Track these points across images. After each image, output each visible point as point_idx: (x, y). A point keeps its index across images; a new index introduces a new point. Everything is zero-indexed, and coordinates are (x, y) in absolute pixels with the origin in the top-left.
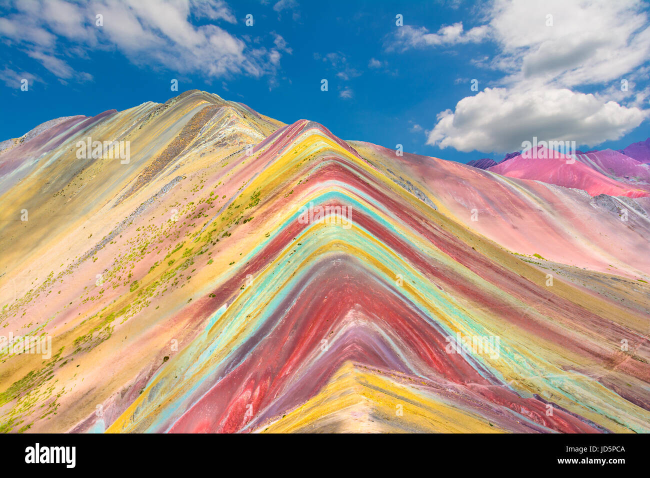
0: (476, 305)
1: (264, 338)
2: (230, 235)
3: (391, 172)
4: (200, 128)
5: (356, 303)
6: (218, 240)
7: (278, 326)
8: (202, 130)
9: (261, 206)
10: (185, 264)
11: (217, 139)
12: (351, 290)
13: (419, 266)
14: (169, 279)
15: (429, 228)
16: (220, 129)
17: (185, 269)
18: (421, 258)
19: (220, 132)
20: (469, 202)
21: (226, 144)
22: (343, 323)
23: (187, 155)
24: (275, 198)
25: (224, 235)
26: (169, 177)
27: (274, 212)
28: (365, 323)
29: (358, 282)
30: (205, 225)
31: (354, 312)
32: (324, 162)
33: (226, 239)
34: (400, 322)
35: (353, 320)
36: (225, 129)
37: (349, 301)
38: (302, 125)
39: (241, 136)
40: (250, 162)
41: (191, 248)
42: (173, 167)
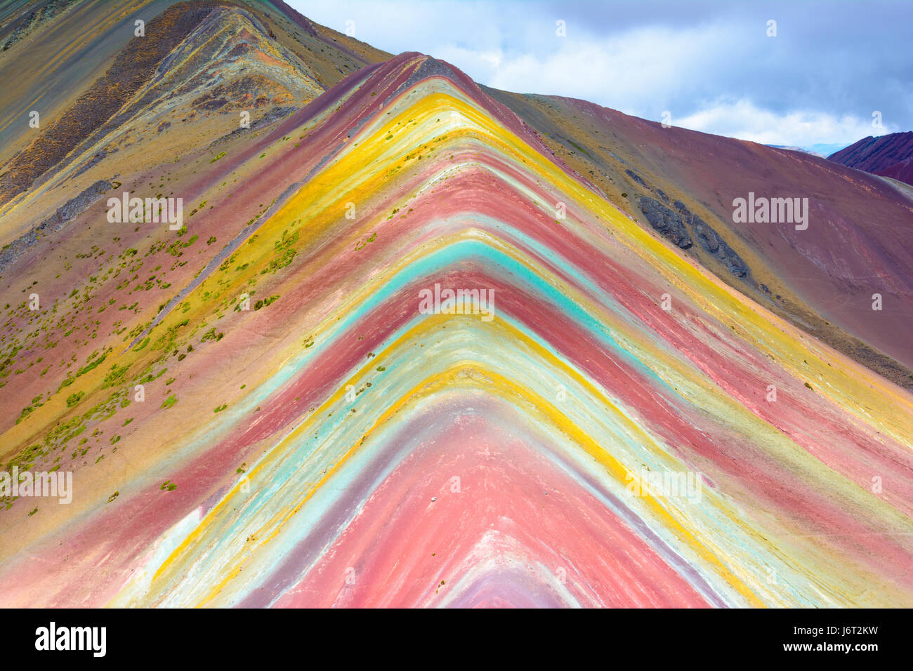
0: (797, 527)
1: (285, 592)
2: (221, 336)
3: (636, 178)
4: (159, 60)
5: (503, 515)
6: (190, 349)
7: (319, 566)
8: (164, 63)
9: (299, 268)
10: (108, 406)
11: (202, 90)
12: (492, 485)
13: (661, 429)
14: (66, 440)
15: (699, 334)
16: (210, 63)
17: (108, 416)
18: (670, 408)
19: (210, 72)
20: (834, 257)
21: (223, 102)
22: (469, 561)
23: (126, 127)
24: (334, 249)
25: (206, 337)
26: (79, 180)
27: (328, 286)
28: (521, 564)
29: (510, 465)
30: (161, 308)
31: (496, 536)
32: (454, 167)
33: (211, 345)
34: (604, 563)
35: (495, 555)
36: (221, 63)
37: (488, 511)
38: (408, 67)
39: (260, 84)
40: (280, 155)
41: (122, 364)
42: (87, 155)
